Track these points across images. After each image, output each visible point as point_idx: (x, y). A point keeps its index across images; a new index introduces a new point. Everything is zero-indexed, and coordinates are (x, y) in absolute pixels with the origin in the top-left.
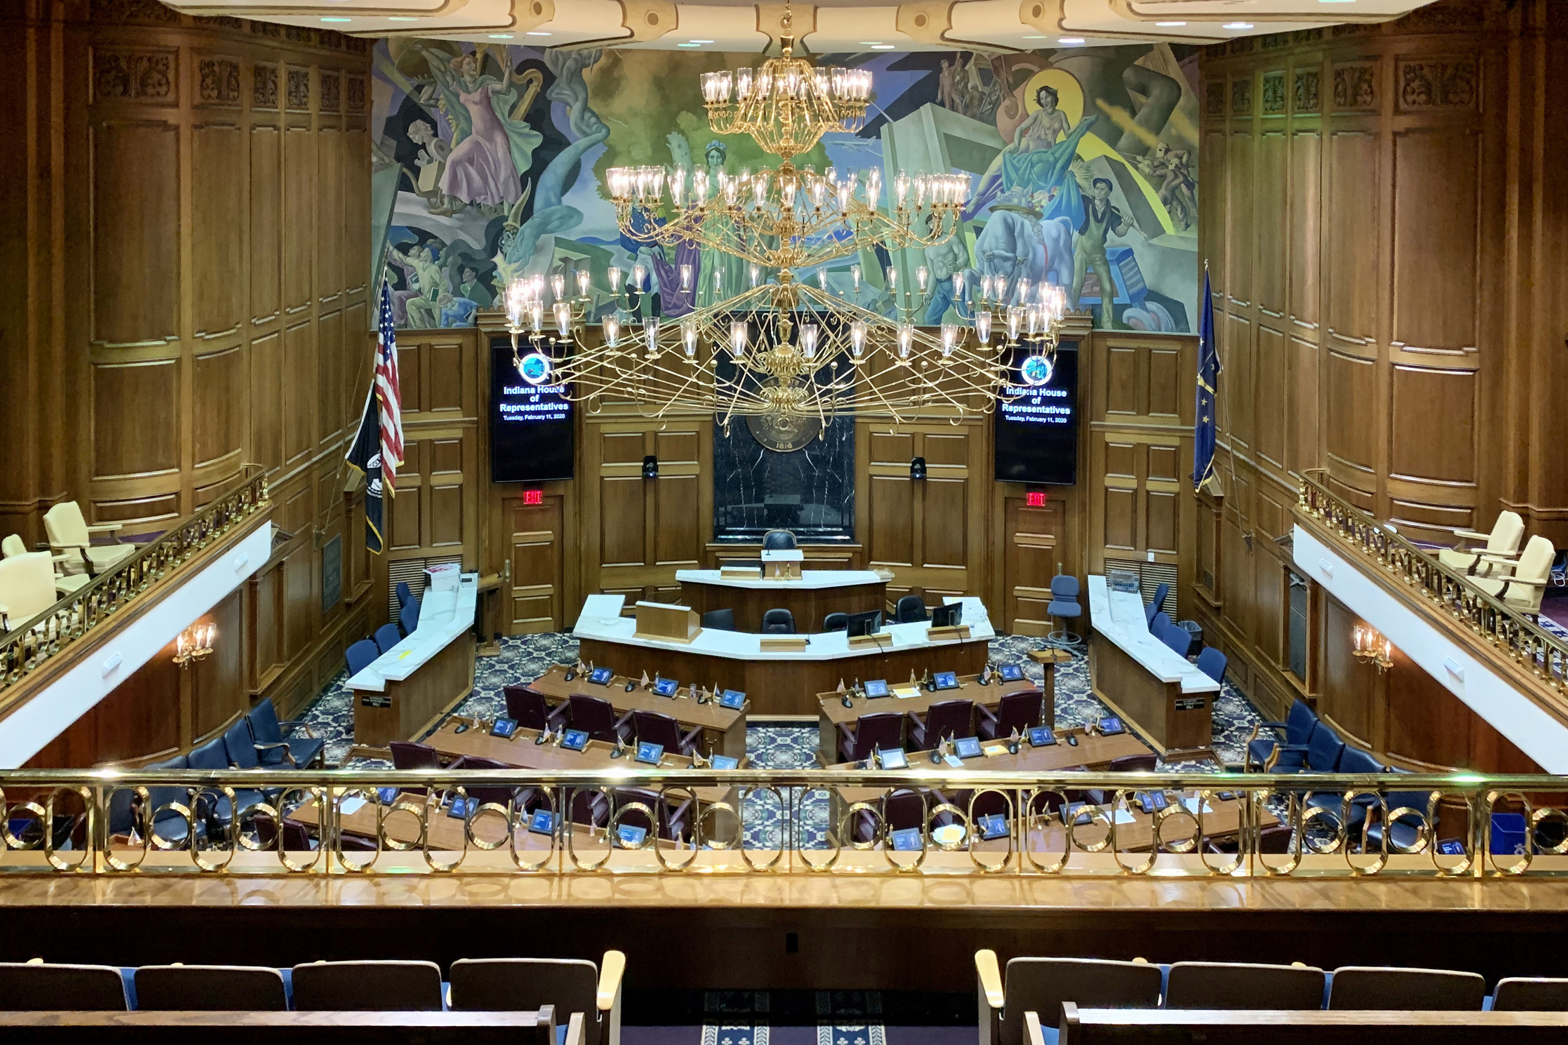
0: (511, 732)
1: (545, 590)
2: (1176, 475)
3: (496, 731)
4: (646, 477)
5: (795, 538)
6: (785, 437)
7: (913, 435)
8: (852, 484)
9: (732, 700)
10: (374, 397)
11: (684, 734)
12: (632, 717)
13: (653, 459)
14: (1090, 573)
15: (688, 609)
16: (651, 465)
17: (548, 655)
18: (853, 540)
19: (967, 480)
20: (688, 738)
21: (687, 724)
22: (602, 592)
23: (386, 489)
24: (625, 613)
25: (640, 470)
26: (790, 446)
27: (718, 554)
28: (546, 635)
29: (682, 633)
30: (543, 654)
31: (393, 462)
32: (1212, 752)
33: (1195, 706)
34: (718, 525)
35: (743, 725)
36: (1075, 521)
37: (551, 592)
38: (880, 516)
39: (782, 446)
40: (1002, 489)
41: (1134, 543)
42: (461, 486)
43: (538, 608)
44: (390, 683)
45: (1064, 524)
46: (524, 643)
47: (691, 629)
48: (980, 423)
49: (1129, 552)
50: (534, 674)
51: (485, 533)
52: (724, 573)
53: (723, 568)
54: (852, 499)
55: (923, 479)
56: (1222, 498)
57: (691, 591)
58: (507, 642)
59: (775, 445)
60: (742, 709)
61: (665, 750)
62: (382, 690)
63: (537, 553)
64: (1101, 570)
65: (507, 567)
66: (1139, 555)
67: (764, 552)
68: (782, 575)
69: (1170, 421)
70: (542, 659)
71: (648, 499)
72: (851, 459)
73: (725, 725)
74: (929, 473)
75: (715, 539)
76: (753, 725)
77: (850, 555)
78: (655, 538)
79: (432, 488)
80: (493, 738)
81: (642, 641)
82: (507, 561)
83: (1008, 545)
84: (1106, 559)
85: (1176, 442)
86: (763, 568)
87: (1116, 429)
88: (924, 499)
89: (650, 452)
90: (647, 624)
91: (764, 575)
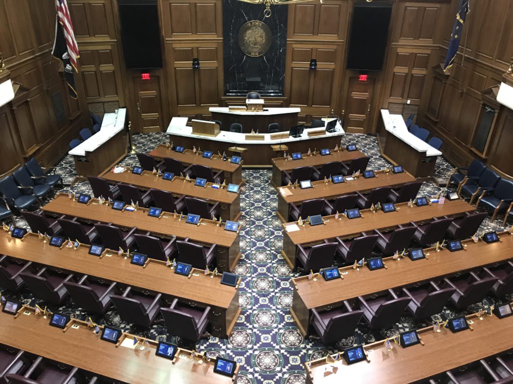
0: (141, 172)
1: (155, 115)
2: (426, 67)
3: (135, 172)
4: (194, 68)
5: (259, 95)
6: (254, 50)
7: (312, 49)
8: (284, 72)
9: (236, 160)
10: (59, 24)
11: (215, 173)
12: (192, 167)
13: (197, 60)
14: (382, 109)
15: (214, 123)
16: (196, 62)
17: (159, 141)
18: (283, 96)
19: (334, 69)
20: (217, 175)
21: (217, 169)
22: (179, 116)
23: (73, 70)
24: (189, 125)
25: (192, 64)
26: (257, 54)
27: (226, 101)
28: (157, 133)
29: (212, 133)
30: (157, 140)
31: (75, 57)
32: (433, 178)
33: (430, 161)
34: (226, 89)
35: (241, 169)
36: (379, 86)
37: (158, 116)
38: (296, 85)
39: (253, 54)
40: (349, 74)
41: (402, 97)
42: (114, 71)
43: (153, 123)
44: (87, 153)
45: (374, 88)
46: (149, 136)
47: (216, 131)
48: (342, 44)
49: (399, 100)
50: (153, 148)
51: (127, 93)
52: (230, 109)
53: (230, 107)
54: (284, 78)
55: (315, 69)
56: (449, 76)
57: (215, 116)
58: (142, 136)
59: (250, 54)
60: (240, 163)
61: (207, 181)
62: (84, 155)
63: (150, 100)
64: (387, 107)
65: (138, 106)
66: (404, 101)
67: (247, 100)
68: (255, 109)
69: (428, 42)
70: (156, 142)
71: (196, 77)
72: (284, 60)
73: (233, 170)
74: (318, 66)
75: (225, 95)
76: (244, 169)
77: (282, 102)
78: (200, 95)
79: (101, 72)
80: (133, 174)
81: (195, 136)
82: (138, 103)
83: (349, 97)
84: (389, 103)
85: (429, 52)
86: (247, 107)
87: (403, 46)
88: (314, 78)
89: (195, 57)
90: (197, 128)
91: (247, 110)
